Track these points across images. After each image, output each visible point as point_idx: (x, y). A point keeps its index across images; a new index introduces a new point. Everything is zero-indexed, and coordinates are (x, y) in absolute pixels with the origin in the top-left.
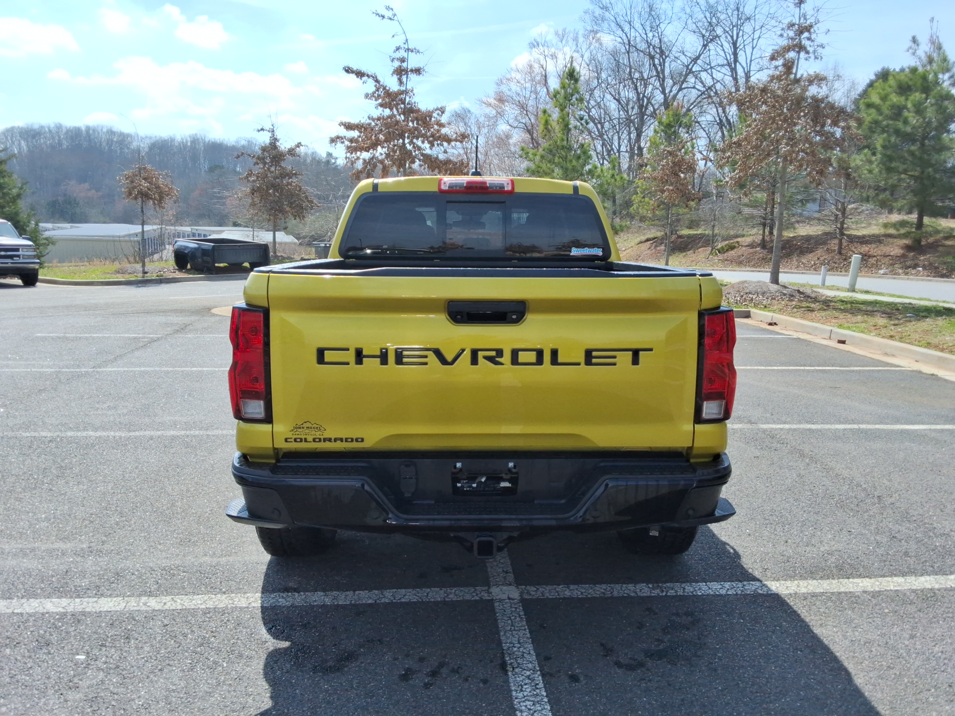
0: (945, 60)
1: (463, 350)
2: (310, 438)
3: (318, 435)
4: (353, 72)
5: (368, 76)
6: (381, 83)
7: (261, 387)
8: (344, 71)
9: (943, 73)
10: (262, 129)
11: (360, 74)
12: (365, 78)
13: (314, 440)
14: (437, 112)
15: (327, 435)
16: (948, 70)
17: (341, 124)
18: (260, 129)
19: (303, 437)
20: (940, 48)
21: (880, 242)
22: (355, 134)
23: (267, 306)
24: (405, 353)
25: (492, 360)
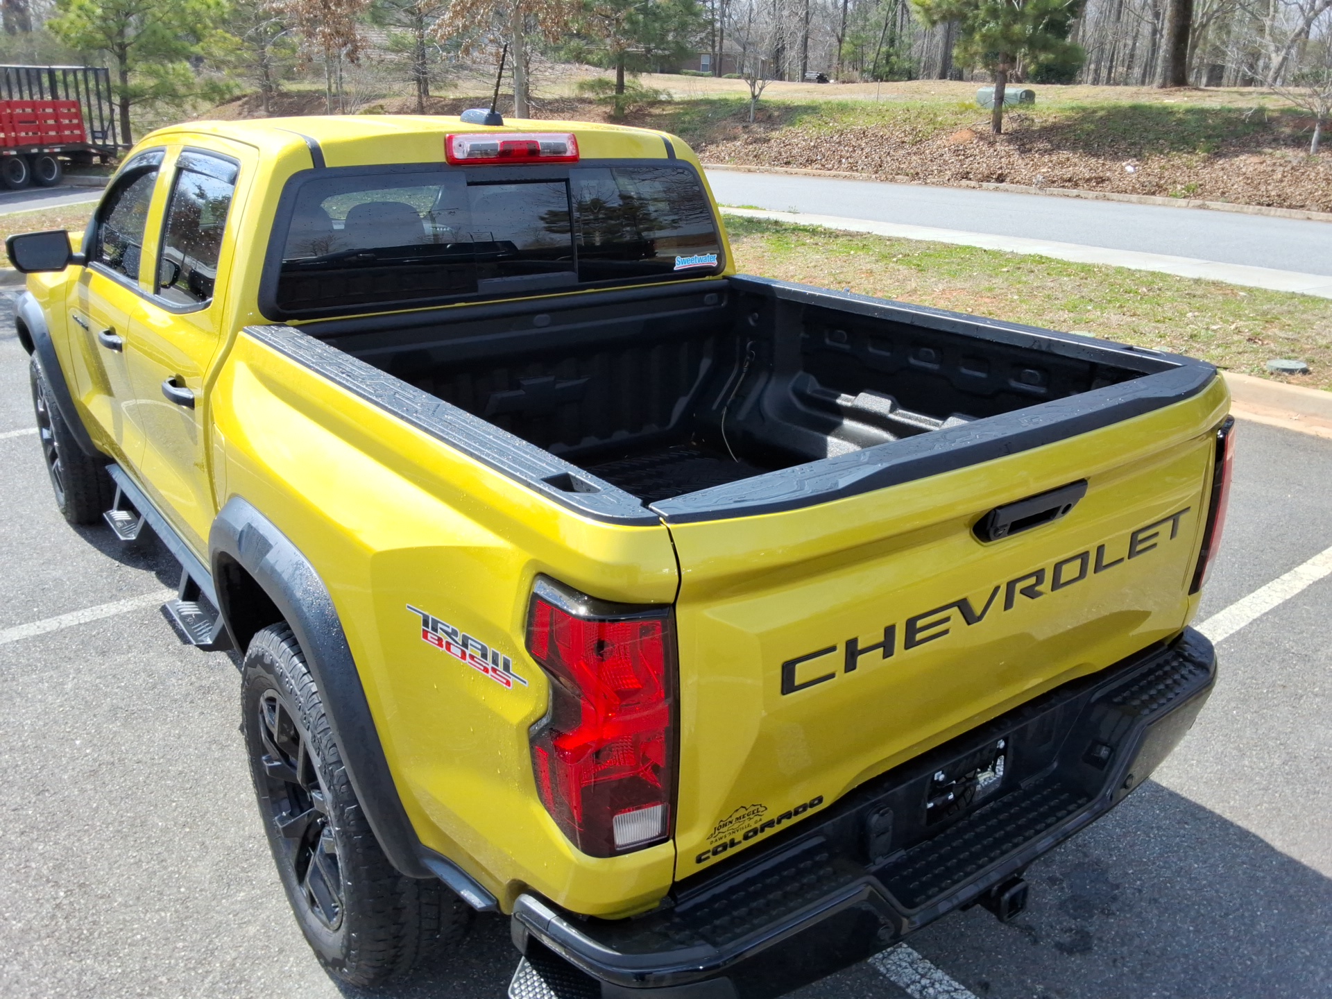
1: (997, 589)
2: (738, 836)
3: (754, 823)
7: (661, 785)
13: (746, 837)
15: (766, 818)
19: (727, 840)
21: (574, 110)
23: (671, 600)
24: (920, 624)
25: (1030, 593)
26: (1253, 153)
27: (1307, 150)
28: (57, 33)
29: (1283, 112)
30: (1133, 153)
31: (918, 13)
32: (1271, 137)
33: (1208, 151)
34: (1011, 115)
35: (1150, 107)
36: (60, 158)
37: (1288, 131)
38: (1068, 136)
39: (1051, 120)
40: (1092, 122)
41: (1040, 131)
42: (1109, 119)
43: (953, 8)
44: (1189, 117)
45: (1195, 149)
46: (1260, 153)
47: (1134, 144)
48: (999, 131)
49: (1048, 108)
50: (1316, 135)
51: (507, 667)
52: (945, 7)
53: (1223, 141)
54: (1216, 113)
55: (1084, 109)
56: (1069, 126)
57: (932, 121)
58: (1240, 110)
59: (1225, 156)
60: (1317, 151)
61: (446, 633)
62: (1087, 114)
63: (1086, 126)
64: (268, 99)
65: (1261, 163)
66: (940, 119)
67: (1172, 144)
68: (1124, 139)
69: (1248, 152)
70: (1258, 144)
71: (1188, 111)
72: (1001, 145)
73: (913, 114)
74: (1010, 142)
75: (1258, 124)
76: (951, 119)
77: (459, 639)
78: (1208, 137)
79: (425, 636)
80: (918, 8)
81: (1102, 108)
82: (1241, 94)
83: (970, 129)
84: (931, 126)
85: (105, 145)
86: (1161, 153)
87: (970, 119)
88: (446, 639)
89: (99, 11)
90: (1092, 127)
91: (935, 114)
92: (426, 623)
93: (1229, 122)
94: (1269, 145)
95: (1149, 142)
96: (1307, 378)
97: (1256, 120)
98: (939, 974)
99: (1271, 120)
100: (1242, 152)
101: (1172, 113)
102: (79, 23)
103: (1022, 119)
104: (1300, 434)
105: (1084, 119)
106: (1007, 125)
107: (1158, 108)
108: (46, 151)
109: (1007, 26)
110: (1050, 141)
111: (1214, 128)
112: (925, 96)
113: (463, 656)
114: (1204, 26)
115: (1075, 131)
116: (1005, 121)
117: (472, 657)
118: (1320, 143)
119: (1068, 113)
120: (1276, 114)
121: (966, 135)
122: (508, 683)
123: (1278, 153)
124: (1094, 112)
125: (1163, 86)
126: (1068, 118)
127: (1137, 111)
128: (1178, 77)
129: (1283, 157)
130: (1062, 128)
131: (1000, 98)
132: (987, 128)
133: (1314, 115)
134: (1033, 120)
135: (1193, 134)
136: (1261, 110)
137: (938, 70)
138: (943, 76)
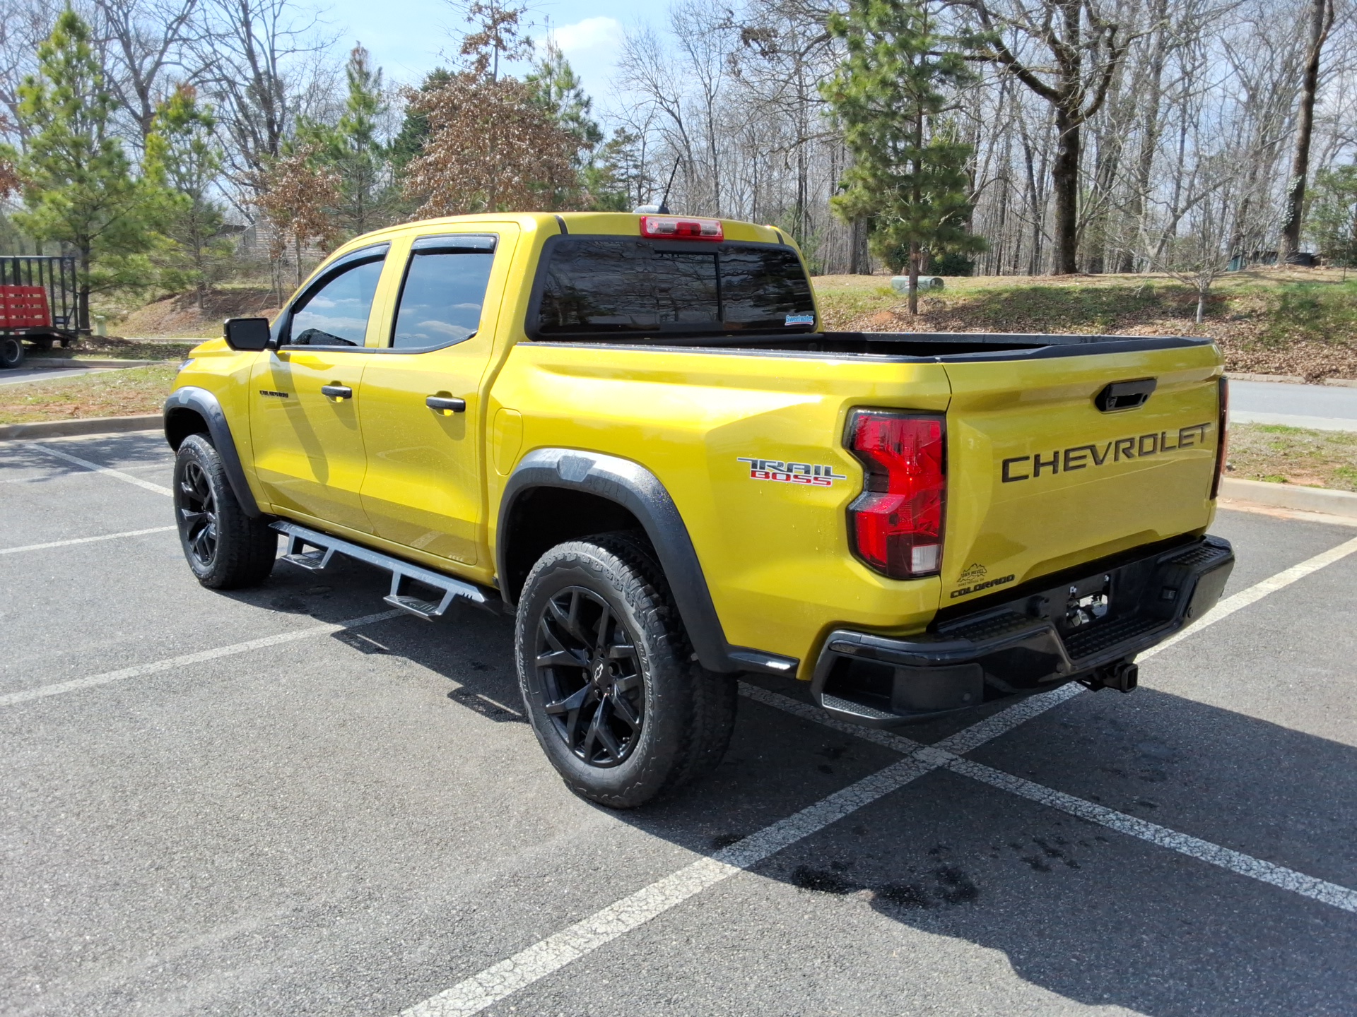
0: (569, 73)
1: (1110, 444)
2: (972, 587)
3: (980, 580)
9: (569, 90)
13: (975, 588)
15: (988, 578)
16: (573, 87)
19: (966, 587)
20: (560, 56)
23: (944, 409)
24: (1072, 455)
25: (1127, 452)
26: (1145, 324)
27: (1193, 320)
28: (21, 225)
29: (1168, 288)
30: (1038, 327)
31: (836, 210)
32: (1160, 311)
33: (1105, 323)
34: (925, 299)
35: (1049, 289)
36: (24, 342)
37: (1174, 304)
38: (978, 315)
39: (961, 302)
40: (998, 302)
41: (952, 311)
42: (1013, 300)
43: (868, 207)
44: (1085, 295)
45: (1093, 323)
46: (1153, 324)
47: (1039, 320)
48: (915, 312)
49: (957, 293)
50: (1200, 306)
51: (827, 472)
52: (860, 205)
53: (1118, 315)
54: (1109, 291)
55: (990, 292)
56: (978, 307)
57: (853, 306)
58: (1131, 290)
59: (1121, 327)
60: (1202, 321)
61: (774, 467)
62: (994, 296)
63: (993, 306)
64: (202, 296)
65: (1155, 332)
66: (860, 303)
67: (1073, 319)
68: (1029, 316)
69: (1141, 323)
70: (1149, 317)
71: (1083, 291)
72: (919, 324)
73: (835, 300)
74: (926, 321)
75: (1147, 300)
76: (870, 303)
77: (785, 468)
78: (1104, 312)
79: (753, 474)
80: (836, 207)
81: (1006, 291)
82: (1127, 278)
83: (889, 311)
84: (853, 310)
85: (67, 330)
86: (1064, 327)
87: (888, 302)
88: (771, 471)
89: (70, 205)
90: (999, 307)
91: (855, 300)
92: (754, 466)
93: (1120, 299)
94: (1160, 317)
95: (1051, 318)
96: (1232, 473)
97: (1145, 296)
98: (1060, 794)
99: (1159, 296)
100: (1137, 324)
101: (1068, 293)
102: (49, 215)
103: (935, 302)
104: (1235, 511)
105: (991, 301)
106: (922, 307)
107: (1056, 290)
108: (12, 333)
109: (917, 221)
110: (964, 321)
111: (1108, 305)
112: (841, 287)
113: (788, 478)
114: (1083, 226)
115: (984, 310)
116: (919, 303)
117: (796, 477)
118: (1204, 313)
119: (975, 296)
120: (1163, 291)
121: (887, 316)
122: (829, 483)
123: (1168, 324)
124: (999, 294)
125: (1056, 273)
126: (976, 300)
127: (1037, 294)
128: (1069, 268)
129: (1173, 326)
130: (972, 308)
131: (914, 284)
132: (906, 311)
133: (1197, 290)
134: (944, 303)
135: (1090, 310)
136: (1148, 288)
137: (849, 265)
138: (853, 271)
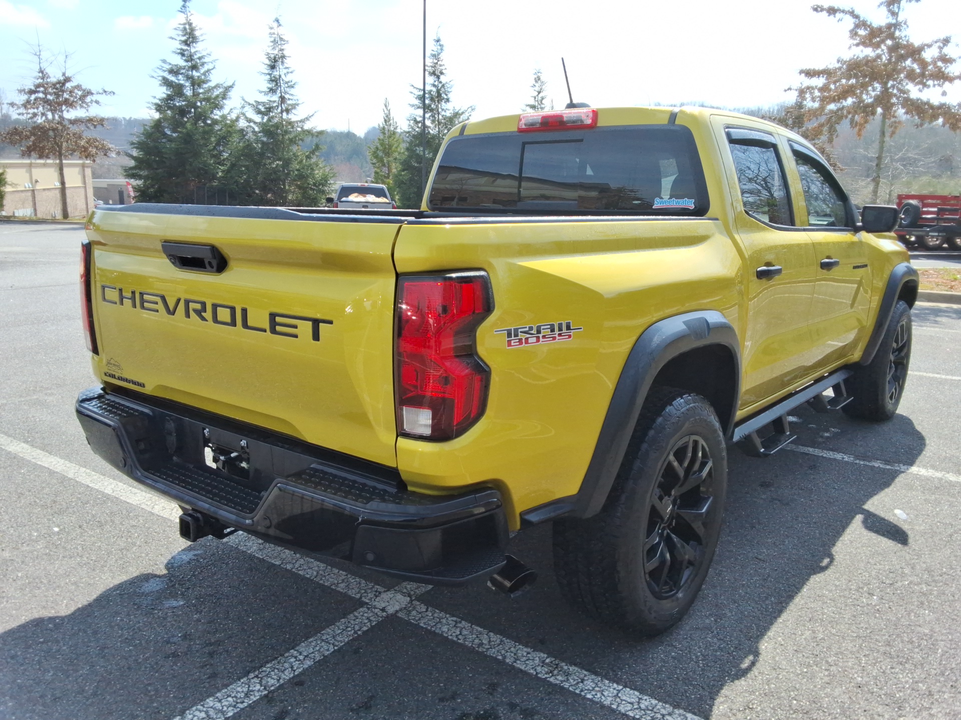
1: (179, 300)
2: (117, 376)
4: (822, 10)
5: (843, 11)
6: (861, 19)
8: (812, 10)
10: (790, 89)
11: (832, 11)
12: (838, 15)
14: (938, 44)
15: (123, 374)
17: (801, 72)
18: (786, 88)
19: (113, 373)
22: (820, 82)
24: (145, 297)
25: (199, 314)
